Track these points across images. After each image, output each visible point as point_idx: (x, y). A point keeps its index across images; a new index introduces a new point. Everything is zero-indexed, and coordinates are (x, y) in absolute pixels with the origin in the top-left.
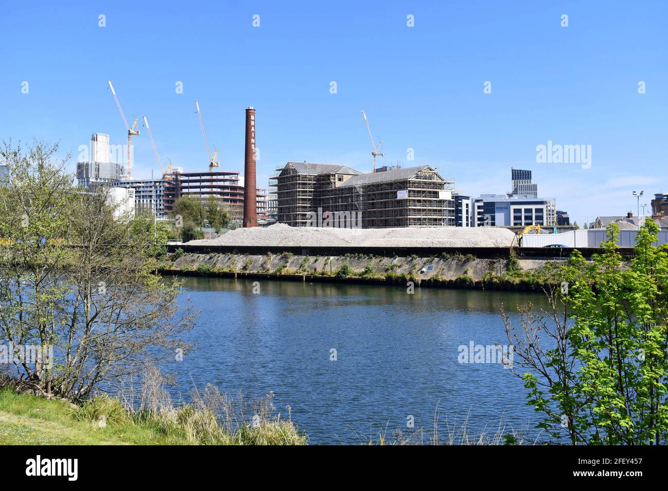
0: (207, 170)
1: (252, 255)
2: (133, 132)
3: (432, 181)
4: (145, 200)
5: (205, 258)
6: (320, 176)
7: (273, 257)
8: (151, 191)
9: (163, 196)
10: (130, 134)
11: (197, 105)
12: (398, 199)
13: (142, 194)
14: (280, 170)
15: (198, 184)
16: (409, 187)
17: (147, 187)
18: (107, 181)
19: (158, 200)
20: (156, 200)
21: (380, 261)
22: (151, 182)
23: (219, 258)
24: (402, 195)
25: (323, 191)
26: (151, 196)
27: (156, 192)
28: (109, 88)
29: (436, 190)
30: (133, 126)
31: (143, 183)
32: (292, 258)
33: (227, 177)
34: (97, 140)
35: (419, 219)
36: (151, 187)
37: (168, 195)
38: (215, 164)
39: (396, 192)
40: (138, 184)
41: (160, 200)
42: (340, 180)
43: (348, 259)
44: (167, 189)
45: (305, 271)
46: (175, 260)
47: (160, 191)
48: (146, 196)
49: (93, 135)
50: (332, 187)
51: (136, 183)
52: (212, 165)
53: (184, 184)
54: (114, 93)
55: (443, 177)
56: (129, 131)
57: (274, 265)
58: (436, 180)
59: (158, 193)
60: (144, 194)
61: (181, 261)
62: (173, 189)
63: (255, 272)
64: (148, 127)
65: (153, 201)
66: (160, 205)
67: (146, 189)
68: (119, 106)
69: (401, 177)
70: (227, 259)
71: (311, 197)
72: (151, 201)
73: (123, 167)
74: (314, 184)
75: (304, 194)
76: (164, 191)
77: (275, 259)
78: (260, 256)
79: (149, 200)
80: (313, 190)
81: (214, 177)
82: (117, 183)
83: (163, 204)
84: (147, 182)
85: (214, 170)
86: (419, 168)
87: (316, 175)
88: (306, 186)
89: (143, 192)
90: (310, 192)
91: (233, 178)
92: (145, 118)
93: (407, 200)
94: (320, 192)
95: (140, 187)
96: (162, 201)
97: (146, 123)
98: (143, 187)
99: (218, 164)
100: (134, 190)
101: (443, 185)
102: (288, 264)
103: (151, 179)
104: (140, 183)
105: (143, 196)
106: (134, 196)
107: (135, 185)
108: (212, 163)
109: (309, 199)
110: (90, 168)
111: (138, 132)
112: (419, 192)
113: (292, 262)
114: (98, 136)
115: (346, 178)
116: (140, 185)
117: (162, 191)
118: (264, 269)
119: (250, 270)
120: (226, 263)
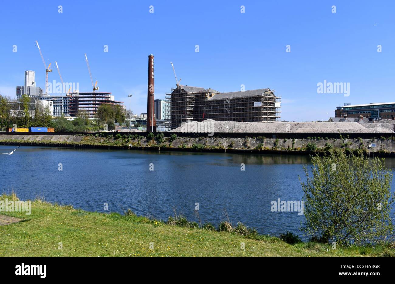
0: (92, 92)
1: (232, 138)
2: (49, 70)
3: (271, 97)
4: (58, 108)
5: (195, 140)
6: (198, 93)
7: (250, 139)
8: (61, 103)
9: (68, 105)
10: (47, 71)
11: (86, 56)
12: (255, 106)
13: (56, 104)
14: (173, 90)
15: (88, 99)
16: (262, 100)
17: (59, 100)
18: (34, 97)
19: (66, 108)
20: (64, 108)
21: (335, 141)
22: (61, 98)
23: (207, 140)
24: (257, 104)
25: (200, 102)
26: (61, 106)
27: (64, 103)
28: (36, 45)
29: (273, 102)
30: (49, 67)
31: (57, 98)
32: (266, 140)
33: (104, 96)
34: (28, 74)
35: (266, 118)
36: (61, 100)
37: (71, 105)
38: (96, 88)
39: (254, 103)
40: (54, 99)
41: (67, 108)
42: (210, 96)
43: (309, 140)
44: (71, 102)
45: (279, 147)
46: (172, 142)
47: (67, 103)
48: (59, 105)
49: (26, 71)
50: (206, 100)
51: (53, 98)
52: (94, 89)
53: (80, 99)
54: (39, 48)
55: (275, 95)
56: (47, 69)
57: (253, 145)
58: (272, 96)
59: (66, 104)
60: (57, 104)
61: (176, 142)
62: (74, 102)
63: (240, 148)
64: (58, 67)
65: (62, 108)
66: (67, 110)
67: (58, 102)
68: (41, 55)
69: (256, 94)
70: (213, 141)
71: (193, 105)
72: (61, 108)
73: (42, 89)
74: (195, 98)
75: (190, 104)
76: (69, 103)
77: (252, 140)
78: (239, 139)
79: (60, 108)
80: (194, 101)
81: (97, 96)
82: (42, 98)
83: (68, 110)
84: (59, 98)
85: (96, 92)
86: (265, 89)
87: (196, 93)
88: (190, 99)
89: (57, 103)
90: (193, 102)
91: (107, 96)
92: (56, 63)
93: (261, 107)
94: (198, 102)
95: (55, 100)
96: (68, 108)
97: (57, 65)
98: (57, 100)
99: (98, 89)
100: (52, 102)
101: (275, 99)
102: (264, 144)
103: (60, 96)
104: (55, 98)
105: (57, 105)
106: (52, 105)
107: (52, 99)
108: (94, 88)
109: (193, 107)
110: (24, 89)
111: (51, 70)
112: (266, 103)
113: (267, 143)
114: (29, 72)
115: (213, 95)
116: (55, 99)
117: (68, 103)
118: (246, 146)
119: (235, 147)
120: (213, 143)
